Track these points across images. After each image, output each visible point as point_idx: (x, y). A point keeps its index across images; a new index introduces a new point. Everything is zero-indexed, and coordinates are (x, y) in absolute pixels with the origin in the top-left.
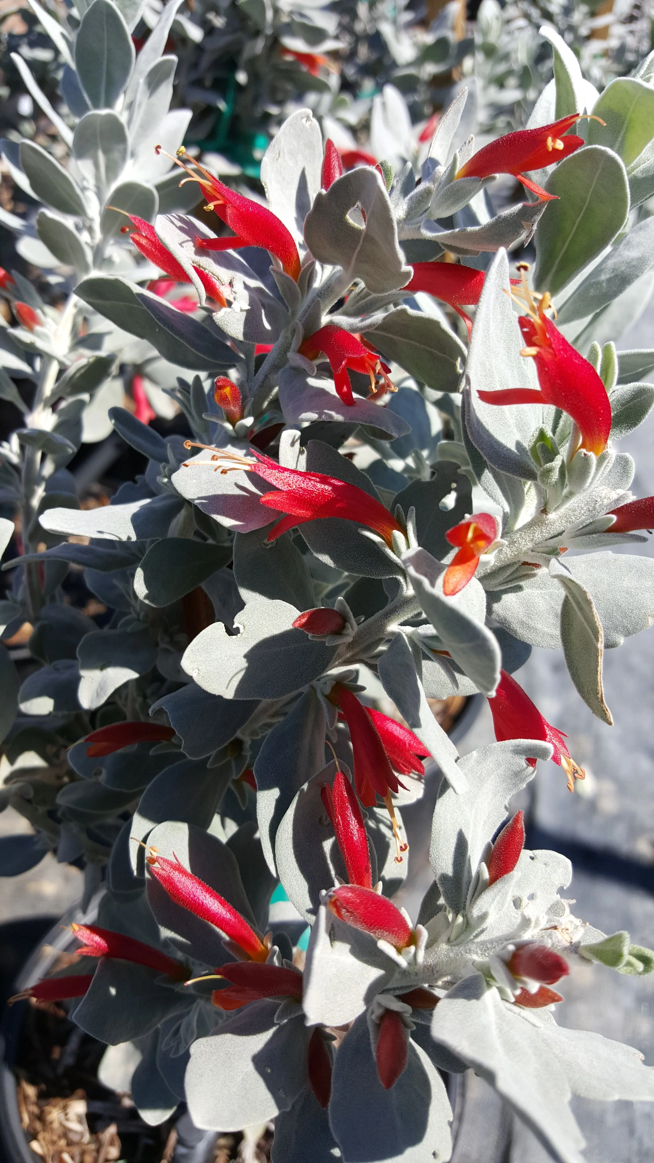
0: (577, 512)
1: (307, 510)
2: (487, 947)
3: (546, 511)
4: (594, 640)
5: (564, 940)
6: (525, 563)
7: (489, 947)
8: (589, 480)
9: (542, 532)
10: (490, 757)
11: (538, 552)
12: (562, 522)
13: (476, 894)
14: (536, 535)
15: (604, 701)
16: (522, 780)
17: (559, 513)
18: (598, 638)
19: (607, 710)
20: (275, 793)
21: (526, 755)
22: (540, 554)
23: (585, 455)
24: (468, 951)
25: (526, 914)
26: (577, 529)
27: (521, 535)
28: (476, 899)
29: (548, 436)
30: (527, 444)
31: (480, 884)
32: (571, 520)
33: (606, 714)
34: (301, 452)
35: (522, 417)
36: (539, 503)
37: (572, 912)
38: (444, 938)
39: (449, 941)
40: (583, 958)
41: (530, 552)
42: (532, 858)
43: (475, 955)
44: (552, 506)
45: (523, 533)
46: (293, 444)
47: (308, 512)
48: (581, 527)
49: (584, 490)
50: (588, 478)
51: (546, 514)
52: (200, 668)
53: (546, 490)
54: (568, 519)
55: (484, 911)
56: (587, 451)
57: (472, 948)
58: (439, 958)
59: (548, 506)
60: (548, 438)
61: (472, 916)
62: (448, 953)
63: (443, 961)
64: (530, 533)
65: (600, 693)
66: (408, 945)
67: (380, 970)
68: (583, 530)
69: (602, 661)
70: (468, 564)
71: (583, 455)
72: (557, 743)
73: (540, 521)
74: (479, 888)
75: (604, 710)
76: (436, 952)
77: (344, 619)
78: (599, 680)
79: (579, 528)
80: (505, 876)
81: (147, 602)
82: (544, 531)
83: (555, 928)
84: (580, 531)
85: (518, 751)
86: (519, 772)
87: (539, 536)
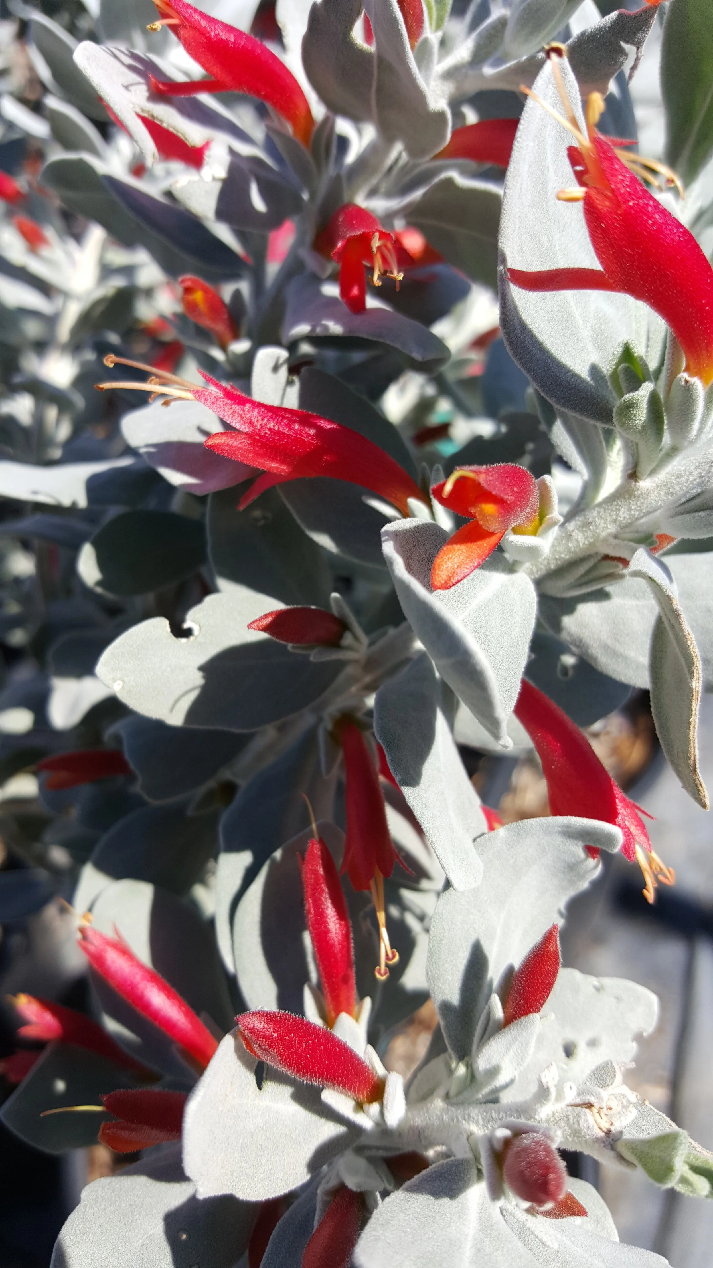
0: (682, 479)
1: (282, 462)
2: (492, 1117)
3: (636, 476)
4: (688, 676)
5: (596, 1127)
6: (606, 557)
7: (494, 1117)
8: (696, 425)
9: (630, 509)
10: (526, 838)
11: (624, 540)
12: (659, 494)
13: (486, 1037)
14: (621, 513)
15: (698, 771)
16: (581, 877)
17: (657, 480)
18: (693, 673)
19: (701, 785)
20: (245, 858)
21: (583, 841)
22: (626, 542)
23: (687, 382)
24: (466, 1117)
25: (544, 1081)
26: (677, 504)
27: (599, 512)
28: (483, 1045)
29: (636, 355)
30: (606, 368)
31: (491, 1024)
32: (674, 491)
33: (699, 790)
34: (290, 383)
35: (603, 327)
36: (627, 464)
37: (625, 1082)
38: (441, 1091)
39: (447, 1097)
40: (621, 1158)
41: (612, 540)
42: (598, 989)
43: (475, 1125)
44: (645, 467)
45: (602, 510)
46: (276, 368)
47: (284, 467)
48: (683, 500)
49: (691, 443)
50: (693, 420)
51: (636, 481)
52: (125, 679)
53: (637, 444)
54: (669, 489)
55: (494, 1063)
56: (690, 376)
57: (473, 1114)
58: (430, 1119)
59: (639, 469)
60: (636, 358)
61: (478, 1068)
62: (442, 1115)
63: (433, 1125)
64: (612, 511)
65: (692, 758)
66: (371, 1100)
67: (339, 1126)
68: (687, 505)
69: (698, 708)
70: (479, 543)
71: (683, 383)
72: (633, 829)
73: (627, 492)
74: (489, 1029)
75: (696, 785)
76: (428, 1110)
77: (343, 626)
78: (691, 738)
79: (681, 502)
80: (523, 1019)
81: (99, 590)
82: (633, 508)
83: (590, 1106)
84: (682, 507)
85: (570, 834)
86: (574, 864)
87: (625, 515)
